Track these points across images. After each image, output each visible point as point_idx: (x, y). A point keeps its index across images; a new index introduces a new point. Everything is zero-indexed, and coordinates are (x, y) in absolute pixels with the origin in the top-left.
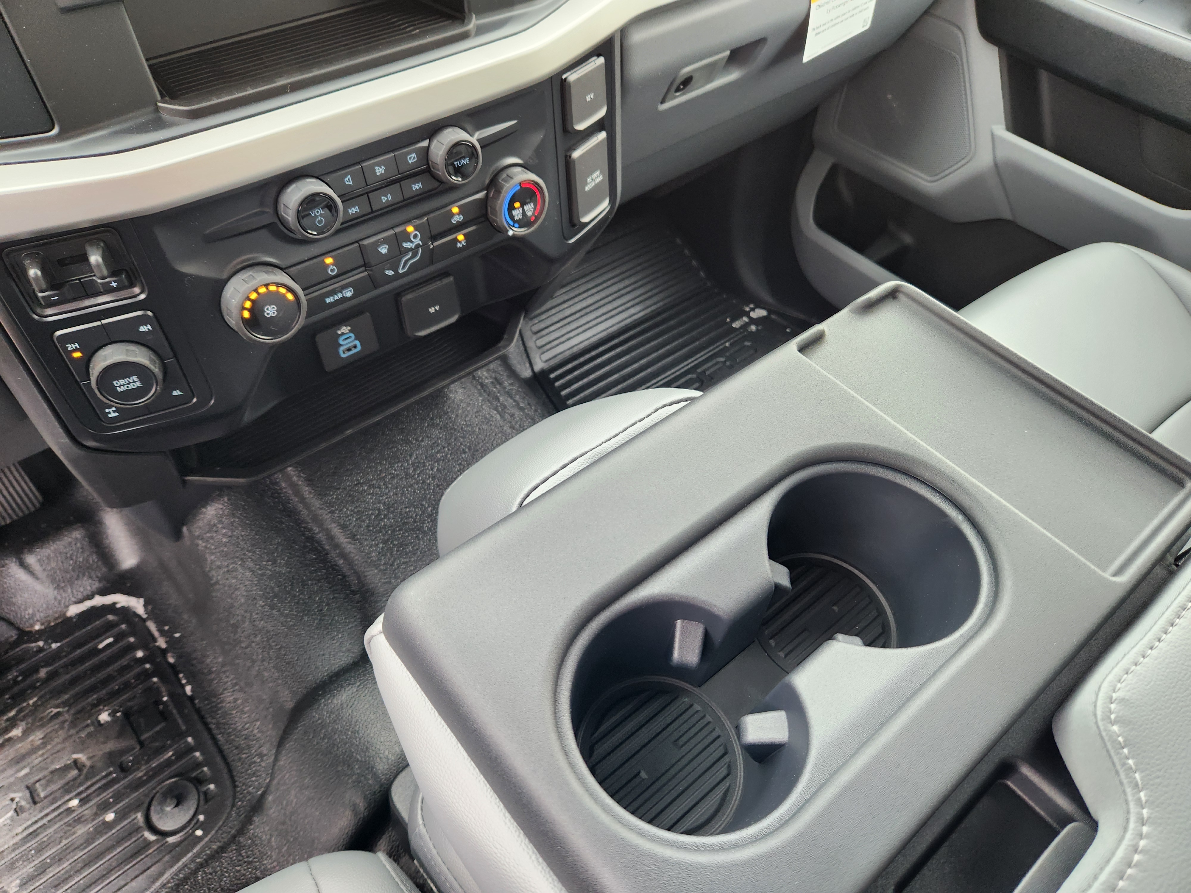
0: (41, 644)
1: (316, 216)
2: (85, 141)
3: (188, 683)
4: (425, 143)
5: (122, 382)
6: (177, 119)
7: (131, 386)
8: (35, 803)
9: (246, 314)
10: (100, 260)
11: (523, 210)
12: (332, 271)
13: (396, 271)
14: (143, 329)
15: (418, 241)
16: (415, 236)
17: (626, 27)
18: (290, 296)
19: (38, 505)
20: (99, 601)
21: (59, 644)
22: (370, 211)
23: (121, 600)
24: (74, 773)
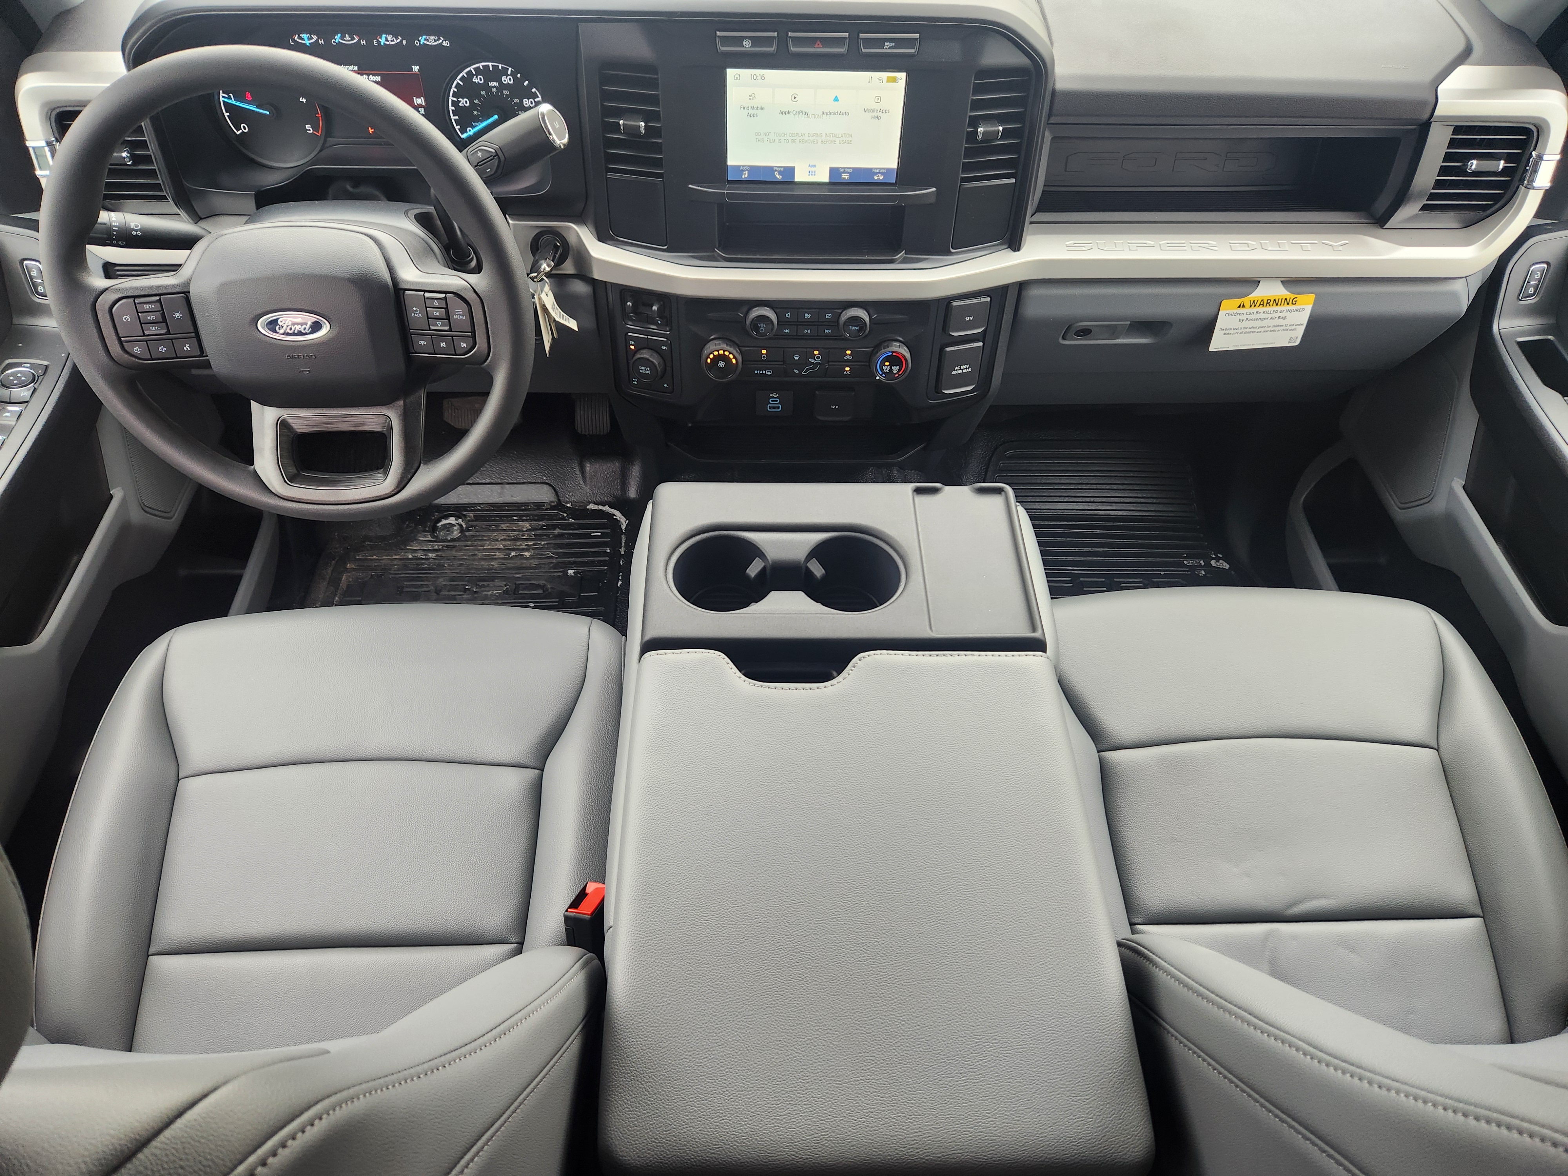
0: (565, 515)
1: (761, 327)
2: (676, 256)
3: (621, 580)
4: (840, 311)
5: (643, 368)
6: (719, 258)
7: (646, 372)
8: (514, 594)
9: (709, 361)
10: (656, 309)
11: (891, 368)
12: (764, 357)
13: (800, 372)
14: (663, 348)
15: (818, 361)
16: (818, 358)
17: (1024, 283)
18: (734, 361)
19: (606, 431)
20: (607, 508)
21: (573, 521)
22: (795, 334)
23: (618, 515)
24: (540, 591)
